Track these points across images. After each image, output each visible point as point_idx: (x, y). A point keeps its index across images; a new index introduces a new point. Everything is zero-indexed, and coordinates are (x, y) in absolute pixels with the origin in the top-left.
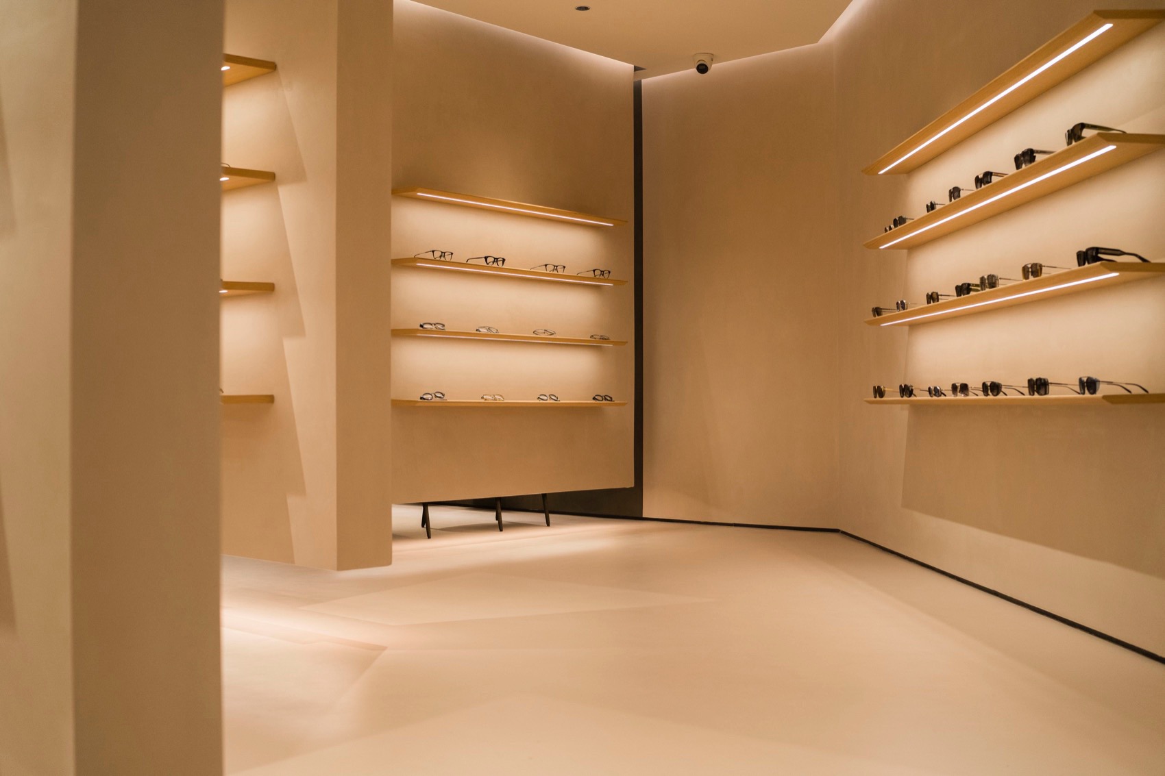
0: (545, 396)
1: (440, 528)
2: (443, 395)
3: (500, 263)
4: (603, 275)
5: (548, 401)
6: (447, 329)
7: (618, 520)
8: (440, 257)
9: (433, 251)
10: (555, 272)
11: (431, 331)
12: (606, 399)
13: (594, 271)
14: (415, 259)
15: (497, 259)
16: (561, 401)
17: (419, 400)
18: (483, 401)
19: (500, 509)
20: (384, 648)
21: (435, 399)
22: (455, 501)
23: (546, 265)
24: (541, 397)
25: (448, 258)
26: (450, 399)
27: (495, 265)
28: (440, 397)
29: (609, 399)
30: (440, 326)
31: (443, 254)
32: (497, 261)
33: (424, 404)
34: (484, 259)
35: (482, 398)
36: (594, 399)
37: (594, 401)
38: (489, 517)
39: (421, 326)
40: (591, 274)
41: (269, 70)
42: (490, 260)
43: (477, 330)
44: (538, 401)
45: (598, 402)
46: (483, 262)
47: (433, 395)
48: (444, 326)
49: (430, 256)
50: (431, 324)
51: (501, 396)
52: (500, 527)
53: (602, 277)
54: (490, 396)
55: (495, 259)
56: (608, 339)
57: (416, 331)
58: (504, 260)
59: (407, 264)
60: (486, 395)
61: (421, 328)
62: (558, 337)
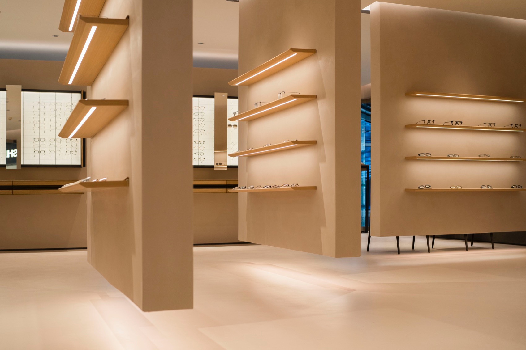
0: (485, 186)
1: (440, 249)
2: (430, 186)
3: (460, 124)
4: (517, 127)
5: (486, 189)
6: (432, 156)
7: (522, 246)
8: (428, 123)
9: (424, 120)
10: (490, 127)
11: (424, 157)
12: (518, 187)
13: (512, 125)
14: (417, 124)
15: (458, 122)
16: (493, 189)
17: (418, 189)
18: (451, 189)
19: (466, 240)
20: (354, 290)
21: (425, 188)
22: (438, 235)
23: (485, 124)
24: (482, 187)
25: (432, 123)
26: (433, 188)
27: (457, 125)
28: (428, 187)
29: (520, 187)
30: (428, 155)
31: (429, 121)
32: (458, 123)
33: (420, 190)
34: (451, 123)
35: (451, 187)
36: (512, 187)
37: (512, 189)
38: (462, 244)
39: (419, 155)
40: (511, 127)
41: (314, 53)
42: (454, 123)
43: (448, 156)
44: (481, 189)
45: (514, 189)
46: (450, 124)
47: (425, 187)
48: (430, 154)
49: (423, 123)
50: (424, 154)
51: (460, 186)
52: (467, 249)
53: (516, 128)
54: (454, 186)
55: (457, 122)
56: (521, 158)
57: (416, 157)
58: (461, 122)
59: (412, 127)
60: (452, 186)
61: (419, 156)
62: (491, 158)
